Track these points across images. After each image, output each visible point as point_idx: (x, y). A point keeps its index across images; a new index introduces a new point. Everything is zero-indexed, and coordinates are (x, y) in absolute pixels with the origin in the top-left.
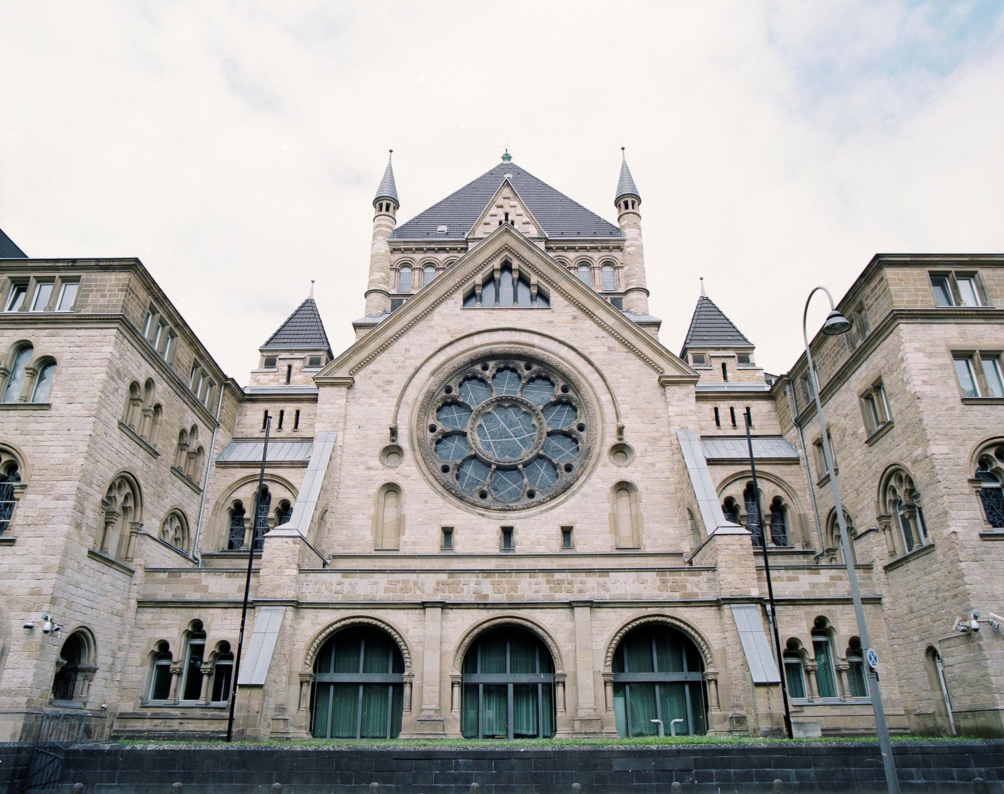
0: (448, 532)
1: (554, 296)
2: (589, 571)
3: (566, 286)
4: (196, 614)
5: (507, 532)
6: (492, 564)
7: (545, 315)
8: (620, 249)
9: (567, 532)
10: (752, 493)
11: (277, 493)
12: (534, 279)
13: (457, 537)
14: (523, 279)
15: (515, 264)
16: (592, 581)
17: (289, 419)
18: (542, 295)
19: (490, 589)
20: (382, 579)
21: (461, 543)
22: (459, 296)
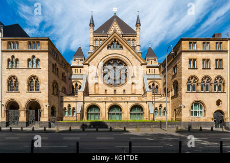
0: (106, 90)
1: (124, 47)
2: (128, 97)
3: (126, 44)
4: (69, 103)
5: (115, 90)
6: (112, 96)
7: (122, 51)
8: (136, 36)
9: (124, 91)
10: (153, 85)
11: (79, 84)
12: (120, 43)
13: (107, 91)
14: (118, 43)
15: (117, 40)
16: (128, 98)
17: (79, 71)
18: (121, 47)
19: (112, 99)
20: (96, 98)
21: (108, 92)
22: (106, 47)
